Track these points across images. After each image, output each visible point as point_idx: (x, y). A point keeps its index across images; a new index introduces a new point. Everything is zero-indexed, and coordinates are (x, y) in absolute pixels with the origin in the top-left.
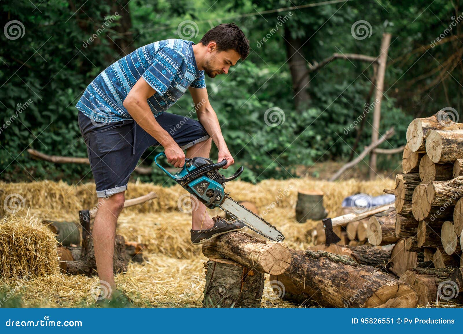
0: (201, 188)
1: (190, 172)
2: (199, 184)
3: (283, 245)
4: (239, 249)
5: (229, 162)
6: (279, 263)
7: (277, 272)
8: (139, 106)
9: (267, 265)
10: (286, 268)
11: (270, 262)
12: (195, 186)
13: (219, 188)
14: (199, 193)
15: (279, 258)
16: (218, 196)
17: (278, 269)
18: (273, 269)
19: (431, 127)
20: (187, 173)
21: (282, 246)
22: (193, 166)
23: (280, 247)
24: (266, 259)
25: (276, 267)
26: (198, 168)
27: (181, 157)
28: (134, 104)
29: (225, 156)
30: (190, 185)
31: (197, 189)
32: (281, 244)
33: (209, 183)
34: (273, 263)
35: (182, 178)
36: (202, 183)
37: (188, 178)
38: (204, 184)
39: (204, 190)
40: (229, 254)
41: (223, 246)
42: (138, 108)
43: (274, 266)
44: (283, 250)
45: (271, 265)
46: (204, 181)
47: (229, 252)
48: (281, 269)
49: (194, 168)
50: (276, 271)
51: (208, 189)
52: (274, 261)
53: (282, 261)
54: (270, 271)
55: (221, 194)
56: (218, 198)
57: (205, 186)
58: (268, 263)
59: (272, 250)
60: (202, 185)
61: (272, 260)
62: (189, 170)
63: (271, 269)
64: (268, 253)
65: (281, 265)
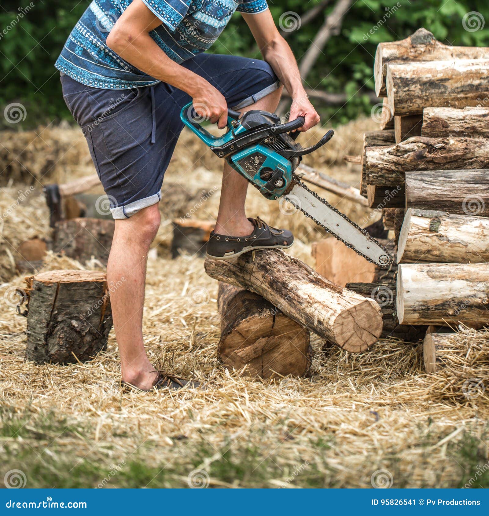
0: (251, 164)
1: (237, 137)
2: (248, 158)
4: (286, 288)
5: (307, 120)
6: (362, 334)
7: (355, 348)
8: (134, 44)
9: (342, 333)
11: (349, 330)
12: (242, 161)
13: (281, 166)
14: (248, 172)
15: (363, 325)
16: (278, 180)
17: (358, 344)
18: (350, 341)
19: (398, 56)
20: (232, 137)
22: (242, 127)
24: (342, 324)
25: (355, 340)
26: (250, 130)
27: (217, 112)
28: (123, 42)
29: (301, 110)
30: (234, 158)
31: (244, 166)
33: (264, 157)
34: (353, 331)
35: (222, 146)
36: (254, 157)
37: (232, 146)
38: (256, 157)
39: (256, 168)
40: (263, 289)
41: (254, 272)
42: (132, 47)
43: (352, 338)
45: (349, 334)
46: (257, 154)
47: (263, 286)
48: (363, 345)
49: (242, 129)
50: (354, 346)
51: (262, 167)
52: (354, 328)
53: (367, 332)
54: (344, 345)
55: (284, 177)
56: (279, 183)
57: (257, 161)
58: (344, 330)
59: (356, 311)
60: (253, 160)
61: (352, 326)
62: (236, 133)
63: (347, 341)
64: (348, 314)
65: (363, 339)
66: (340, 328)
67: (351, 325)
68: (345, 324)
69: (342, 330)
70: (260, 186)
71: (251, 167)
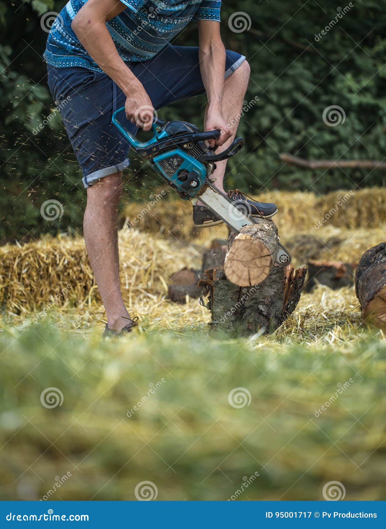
0: (170, 165)
1: (159, 140)
2: (168, 159)
3: (244, 238)
6: (255, 264)
10: (268, 264)
11: (243, 271)
12: (161, 162)
13: (197, 169)
14: (166, 173)
15: (249, 258)
16: (193, 181)
17: (260, 272)
18: (252, 277)
20: (156, 140)
21: (244, 240)
22: (165, 133)
23: (242, 243)
24: (233, 272)
25: (255, 272)
26: (172, 135)
30: (155, 159)
31: (164, 167)
32: (241, 238)
33: (182, 160)
34: (246, 269)
35: (146, 147)
36: (173, 159)
37: (155, 149)
38: (175, 159)
39: (174, 169)
43: (252, 273)
44: (248, 244)
45: (246, 274)
46: (176, 156)
48: (264, 269)
49: (165, 135)
50: (258, 277)
51: (180, 168)
52: (245, 266)
53: (257, 259)
54: (250, 284)
55: (198, 179)
56: (194, 184)
57: (176, 164)
58: (240, 274)
59: (234, 254)
60: (172, 162)
61: (243, 267)
62: (159, 138)
63: (249, 279)
64: (231, 262)
65: (259, 266)
66: (235, 276)
67: (241, 266)
68: (235, 269)
69: (238, 276)
70: (177, 185)
71: (170, 167)
